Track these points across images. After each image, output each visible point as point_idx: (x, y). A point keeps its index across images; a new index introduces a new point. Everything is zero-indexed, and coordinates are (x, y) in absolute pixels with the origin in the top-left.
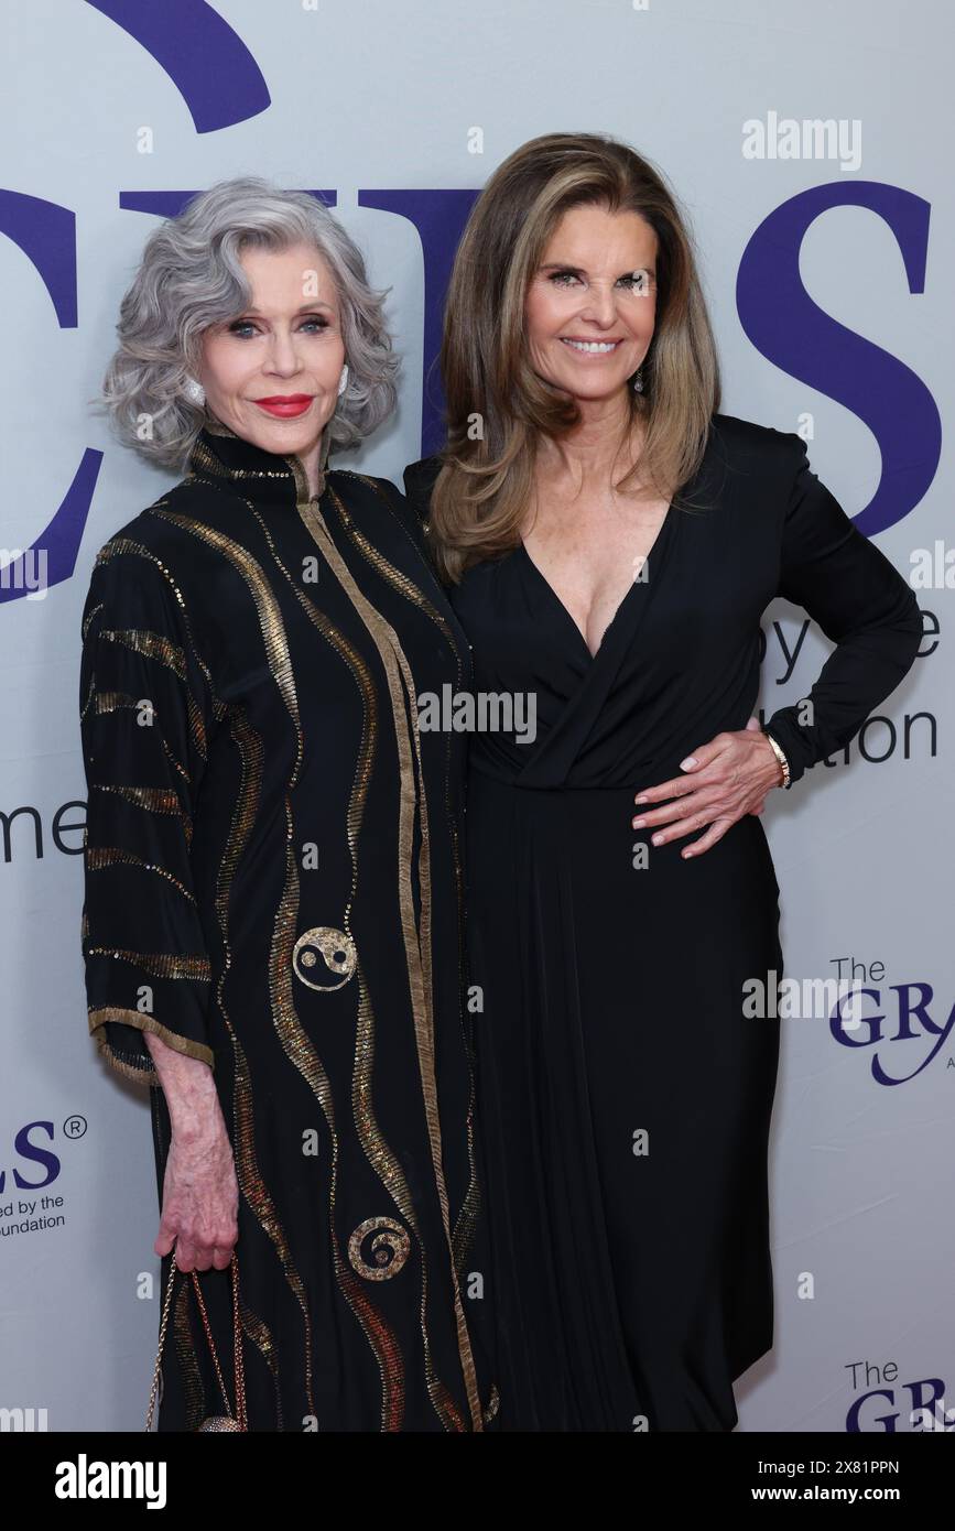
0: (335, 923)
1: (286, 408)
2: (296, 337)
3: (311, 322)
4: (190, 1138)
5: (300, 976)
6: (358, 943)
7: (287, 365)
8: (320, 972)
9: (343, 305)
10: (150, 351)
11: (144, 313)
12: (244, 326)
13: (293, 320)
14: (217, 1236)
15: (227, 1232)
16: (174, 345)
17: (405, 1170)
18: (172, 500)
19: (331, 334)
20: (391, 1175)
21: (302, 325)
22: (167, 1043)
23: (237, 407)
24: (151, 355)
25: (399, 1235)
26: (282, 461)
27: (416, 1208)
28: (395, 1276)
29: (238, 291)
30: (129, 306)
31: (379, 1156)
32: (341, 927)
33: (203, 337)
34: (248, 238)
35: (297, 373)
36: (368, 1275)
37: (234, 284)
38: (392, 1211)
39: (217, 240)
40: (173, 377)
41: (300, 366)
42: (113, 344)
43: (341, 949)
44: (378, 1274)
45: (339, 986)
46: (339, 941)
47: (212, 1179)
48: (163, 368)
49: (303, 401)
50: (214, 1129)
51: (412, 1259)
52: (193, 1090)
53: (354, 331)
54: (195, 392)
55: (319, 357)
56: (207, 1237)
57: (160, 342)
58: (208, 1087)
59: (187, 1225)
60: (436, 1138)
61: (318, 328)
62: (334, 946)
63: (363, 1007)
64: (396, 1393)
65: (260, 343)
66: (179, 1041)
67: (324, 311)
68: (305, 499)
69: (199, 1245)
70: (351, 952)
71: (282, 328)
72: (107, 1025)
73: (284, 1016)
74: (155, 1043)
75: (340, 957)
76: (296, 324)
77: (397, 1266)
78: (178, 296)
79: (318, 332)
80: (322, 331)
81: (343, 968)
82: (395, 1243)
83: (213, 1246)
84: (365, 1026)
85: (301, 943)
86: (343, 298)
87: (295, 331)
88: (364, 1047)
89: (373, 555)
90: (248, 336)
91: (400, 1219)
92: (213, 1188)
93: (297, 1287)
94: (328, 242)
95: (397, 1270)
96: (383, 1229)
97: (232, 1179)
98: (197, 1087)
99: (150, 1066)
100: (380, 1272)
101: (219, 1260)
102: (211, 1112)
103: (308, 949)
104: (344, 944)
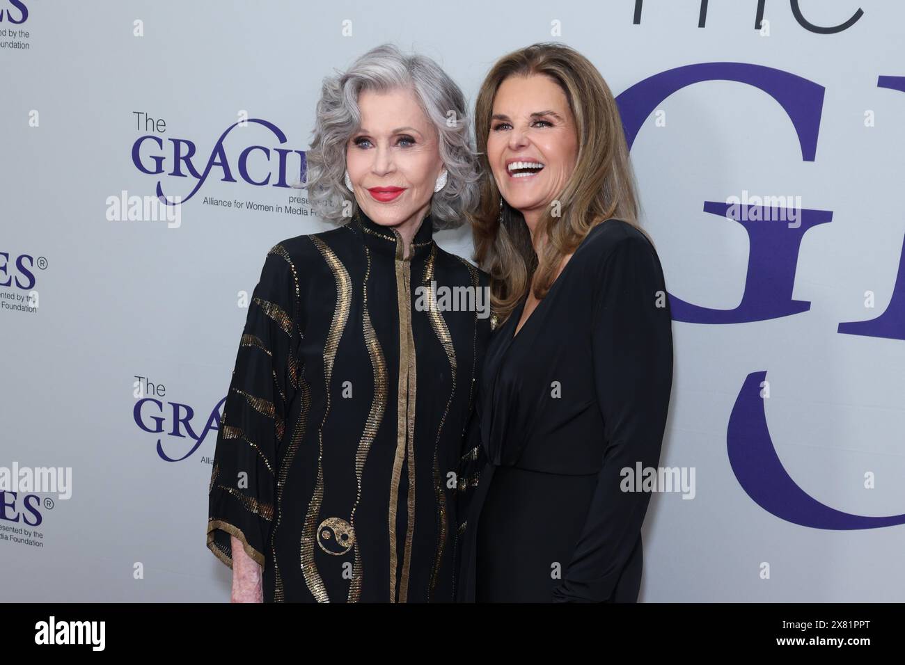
0: (344, 517)
1: (385, 196)
2: (395, 149)
3: (404, 140)
5: (320, 543)
6: (356, 531)
8: (332, 543)
12: (364, 141)
13: (390, 138)
19: (418, 148)
21: (399, 141)
22: (245, 548)
23: (361, 192)
32: (349, 521)
34: (364, 84)
39: (343, 83)
41: (391, 168)
43: (346, 532)
45: (342, 553)
46: (346, 528)
52: (244, 577)
55: (408, 164)
61: (409, 144)
62: (341, 529)
65: (371, 152)
66: (250, 549)
68: (400, 257)
70: (351, 535)
71: (383, 143)
72: (216, 530)
75: (345, 537)
76: (395, 140)
79: (408, 146)
80: (412, 146)
81: (344, 544)
85: (323, 524)
87: (394, 146)
90: (364, 148)
98: (247, 577)
103: (324, 529)
104: (350, 531)
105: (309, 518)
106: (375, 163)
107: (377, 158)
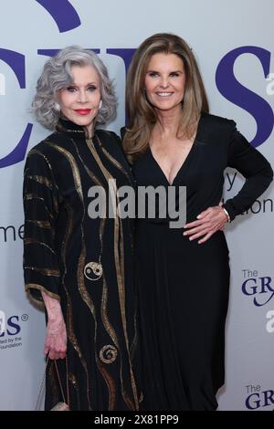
0: (97, 261)
1: (83, 113)
3: (91, 88)
4: (53, 321)
5: (86, 276)
6: (103, 267)
7: (83, 100)
8: (92, 275)
9: (101, 83)
10: (44, 95)
11: (43, 84)
12: (71, 88)
13: (86, 87)
14: (61, 349)
15: (64, 348)
16: (52, 93)
17: (116, 331)
18: (50, 138)
19: (97, 91)
20: (112, 333)
22: (47, 294)
23: (69, 111)
24: (45, 96)
25: (114, 350)
26: (82, 127)
27: (119, 342)
28: (113, 362)
29: (70, 78)
30: (39, 81)
31: (108, 327)
32: (99, 262)
33: (60, 91)
34: (73, 63)
35: (86, 102)
36: (105, 362)
37: (69, 76)
38: (112, 344)
39: (64, 63)
40: (51, 103)
42: (35, 92)
43: (98, 268)
44: (108, 362)
45: (98, 279)
47: (59, 333)
48: (49, 100)
49: (88, 110)
50: (60, 318)
51: (118, 357)
52: (54, 307)
53: (104, 91)
54: (58, 107)
55: (93, 98)
56: (58, 350)
57: (48, 92)
58: (58, 306)
59: (52, 346)
60: (124, 322)
62: (96, 267)
63: (104, 285)
64: (113, 396)
65: (76, 94)
66: (50, 293)
67: (95, 85)
68: (88, 138)
69: (56, 352)
70: (101, 269)
71: (82, 89)
72: (31, 289)
73: (82, 287)
74: (43, 293)
75: (98, 271)
76: (88, 88)
77: (113, 359)
78: (53, 79)
80: (94, 90)
81: (99, 274)
82: (113, 353)
83: (60, 352)
84: (105, 291)
85: (86, 266)
86: (101, 81)
87: (86, 90)
88: (105, 297)
89: (107, 154)
90: (72, 91)
91: (114, 345)
93: (85, 365)
94: (97, 64)
96: (110, 349)
97: (65, 333)
99: (42, 300)
101: (62, 356)
103: (89, 268)
104: (100, 267)
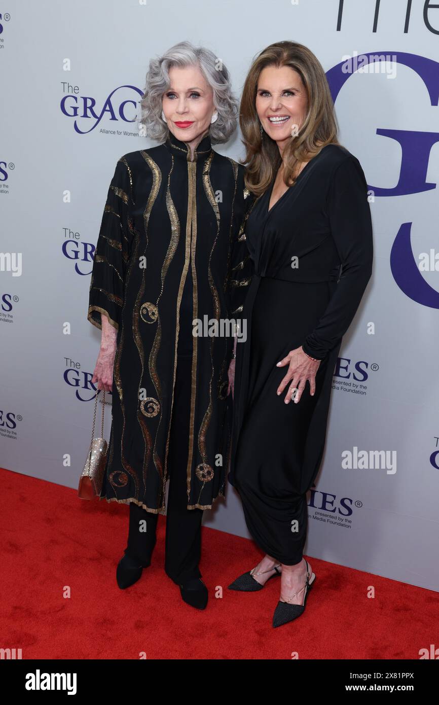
0: (154, 303)
1: (183, 125)
2: (189, 99)
3: (194, 95)
4: (103, 350)
5: (141, 316)
6: (159, 311)
8: (147, 316)
12: (172, 95)
13: (187, 93)
14: (107, 382)
15: (111, 381)
20: (158, 387)
21: (191, 95)
23: (171, 123)
25: (157, 405)
28: (154, 417)
31: (155, 379)
32: (156, 305)
34: (172, 63)
36: (146, 414)
41: (187, 110)
43: (154, 311)
44: (149, 415)
45: (152, 323)
47: (108, 364)
49: (189, 123)
50: (112, 349)
51: (159, 413)
52: (109, 336)
55: (196, 109)
56: (104, 381)
59: (99, 376)
61: (197, 97)
62: (152, 310)
63: (158, 331)
65: (176, 101)
67: (198, 91)
68: (190, 160)
70: (156, 313)
71: (182, 96)
75: (153, 314)
76: (189, 94)
77: (155, 414)
79: (196, 98)
81: (153, 318)
82: (155, 407)
83: (106, 384)
85: (143, 306)
90: (172, 98)
92: (108, 367)
93: (123, 409)
95: (155, 415)
96: (152, 402)
100: (149, 414)
102: (112, 344)
103: (145, 308)
104: (155, 310)
105: (137, 302)
106: (177, 108)
107: (178, 105)
